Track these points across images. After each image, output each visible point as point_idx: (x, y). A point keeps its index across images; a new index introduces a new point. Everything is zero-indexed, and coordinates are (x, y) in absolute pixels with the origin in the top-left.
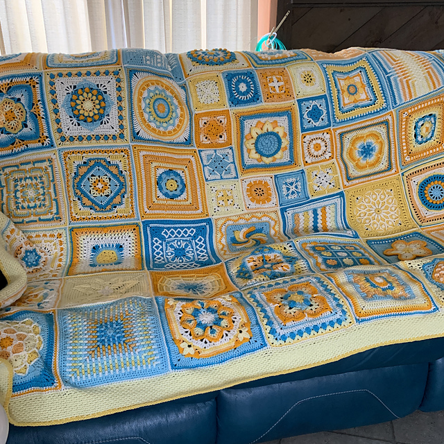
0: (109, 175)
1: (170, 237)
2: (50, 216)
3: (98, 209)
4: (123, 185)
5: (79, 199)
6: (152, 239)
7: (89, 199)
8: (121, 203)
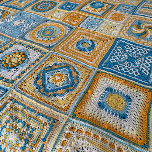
0: (56, 71)
1: (117, 60)
2: (47, 128)
3: (72, 88)
4: (68, 67)
5: (55, 96)
6: (113, 69)
7: (60, 89)
8: (78, 73)
